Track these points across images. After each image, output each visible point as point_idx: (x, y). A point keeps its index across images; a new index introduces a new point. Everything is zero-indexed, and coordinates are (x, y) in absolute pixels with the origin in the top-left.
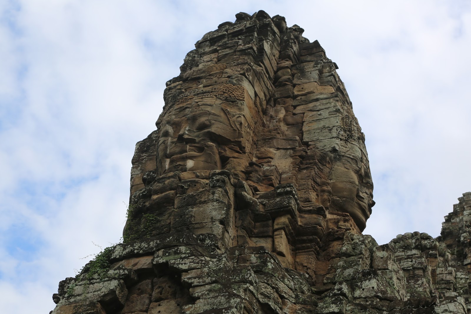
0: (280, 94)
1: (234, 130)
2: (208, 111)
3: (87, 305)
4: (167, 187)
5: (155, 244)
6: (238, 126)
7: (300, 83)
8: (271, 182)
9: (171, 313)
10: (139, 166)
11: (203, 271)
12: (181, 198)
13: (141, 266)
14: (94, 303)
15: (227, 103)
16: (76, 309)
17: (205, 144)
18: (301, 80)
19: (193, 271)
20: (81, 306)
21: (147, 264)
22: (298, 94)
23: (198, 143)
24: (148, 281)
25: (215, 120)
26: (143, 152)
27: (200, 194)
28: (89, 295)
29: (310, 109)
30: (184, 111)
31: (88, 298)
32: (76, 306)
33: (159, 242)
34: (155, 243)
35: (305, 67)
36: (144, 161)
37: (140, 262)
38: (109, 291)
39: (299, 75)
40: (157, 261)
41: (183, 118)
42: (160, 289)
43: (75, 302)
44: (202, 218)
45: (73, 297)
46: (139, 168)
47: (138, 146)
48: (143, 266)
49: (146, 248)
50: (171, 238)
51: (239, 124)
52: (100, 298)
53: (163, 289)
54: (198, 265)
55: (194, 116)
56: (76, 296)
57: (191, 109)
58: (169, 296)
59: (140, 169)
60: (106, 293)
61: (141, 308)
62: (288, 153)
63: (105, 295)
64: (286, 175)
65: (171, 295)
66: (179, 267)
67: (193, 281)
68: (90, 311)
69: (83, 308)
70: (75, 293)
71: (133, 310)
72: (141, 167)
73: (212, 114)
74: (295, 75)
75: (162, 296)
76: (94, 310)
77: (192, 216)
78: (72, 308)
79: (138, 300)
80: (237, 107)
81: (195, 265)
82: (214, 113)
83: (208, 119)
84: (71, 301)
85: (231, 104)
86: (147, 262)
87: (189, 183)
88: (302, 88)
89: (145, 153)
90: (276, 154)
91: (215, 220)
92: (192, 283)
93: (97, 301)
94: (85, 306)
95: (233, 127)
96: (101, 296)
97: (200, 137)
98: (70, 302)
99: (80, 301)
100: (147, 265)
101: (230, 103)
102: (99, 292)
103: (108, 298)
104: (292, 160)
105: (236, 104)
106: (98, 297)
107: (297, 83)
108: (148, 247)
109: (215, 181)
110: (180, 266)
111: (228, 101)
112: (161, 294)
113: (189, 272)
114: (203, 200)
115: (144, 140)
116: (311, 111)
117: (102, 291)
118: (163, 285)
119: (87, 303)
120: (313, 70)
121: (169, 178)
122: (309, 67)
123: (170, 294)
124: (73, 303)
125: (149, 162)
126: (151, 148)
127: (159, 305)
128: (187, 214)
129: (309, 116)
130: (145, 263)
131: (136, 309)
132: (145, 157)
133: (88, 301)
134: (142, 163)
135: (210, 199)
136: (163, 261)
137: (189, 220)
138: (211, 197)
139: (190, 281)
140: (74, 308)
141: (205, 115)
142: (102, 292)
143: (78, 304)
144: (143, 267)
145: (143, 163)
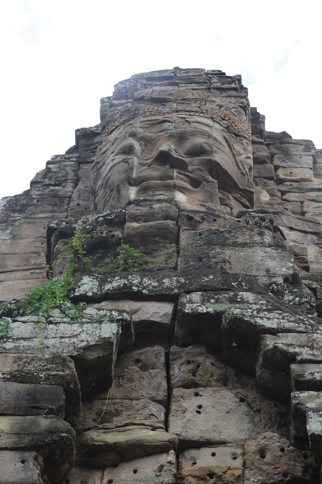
0: (257, 172)
1: (242, 173)
2: (208, 132)
3: (46, 359)
4: (158, 213)
5: (174, 283)
6: (247, 170)
7: (286, 166)
8: (306, 265)
9: (228, 412)
10: (7, 229)
11: (314, 338)
12: (192, 231)
13: (149, 316)
14: (64, 359)
15: (229, 134)
16: (19, 364)
17: (203, 177)
18: (287, 162)
19: (290, 334)
20: (33, 360)
21: (160, 314)
22: (286, 179)
23: (191, 172)
24: (159, 349)
25: (218, 148)
26: (15, 211)
27: (234, 231)
28: (50, 342)
29: (312, 199)
30: (160, 125)
31: (47, 347)
32: (20, 359)
33: (183, 281)
34: (174, 281)
35: (291, 149)
36: (17, 224)
37: (142, 309)
38: (97, 341)
39: (282, 156)
40: (192, 309)
41: (159, 133)
42: (191, 366)
43: (17, 349)
44: (245, 268)
45: (11, 340)
46: (8, 231)
47: (5, 203)
48: (152, 316)
49: (155, 287)
50: (211, 277)
51: (248, 168)
52: (77, 351)
53: (199, 366)
54: (297, 325)
55: (182, 134)
56: (18, 339)
57: (174, 124)
58: (213, 383)
59: (10, 233)
60: (92, 344)
61: (153, 394)
62: (309, 238)
63: (88, 348)
64: (316, 266)
65: (217, 380)
66: (256, 322)
67: (297, 350)
68: (55, 373)
69: (36, 365)
70: (14, 335)
71: (134, 395)
72: (11, 230)
73: (213, 138)
74: (275, 155)
75: (197, 379)
76: (63, 371)
77: (224, 261)
78: (10, 360)
79: (143, 378)
80: (242, 146)
81: (292, 324)
82: (216, 138)
83: (207, 141)
84: (7, 347)
85: (233, 137)
86: (158, 311)
87: (202, 215)
88: (291, 173)
89: (19, 214)
90: (289, 235)
91: (274, 274)
92: (295, 354)
93: (70, 356)
94: (41, 360)
95: (241, 168)
96: (80, 348)
97: (194, 165)
98: (5, 349)
99: (28, 350)
100: (161, 317)
101: (233, 135)
102: (75, 340)
103: (93, 355)
104: (317, 248)
105: (240, 140)
106: (71, 348)
107: (280, 165)
108: (159, 286)
109: (257, 218)
110: (258, 320)
111: (231, 131)
112: (194, 375)
113: (280, 334)
114: (240, 240)
115: (15, 196)
116: (314, 200)
117: (80, 338)
118: (200, 359)
119: (47, 356)
120: (303, 154)
121: (159, 201)
122: (297, 150)
123: (215, 378)
124: (12, 351)
125: (26, 226)
126: (29, 208)
127: (197, 395)
128: (214, 257)
129: (312, 207)
130: (157, 313)
131: (140, 394)
132: (19, 218)
133: (48, 353)
134: (14, 225)
135: (257, 242)
136: (208, 310)
137: (219, 266)
138: (257, 238)
139: (291, 350)
140: (15, 362)
141: (202, 136)
142: (82, 341)
143: (24, 355)
144: (152, 319)
145: (17, 226)
